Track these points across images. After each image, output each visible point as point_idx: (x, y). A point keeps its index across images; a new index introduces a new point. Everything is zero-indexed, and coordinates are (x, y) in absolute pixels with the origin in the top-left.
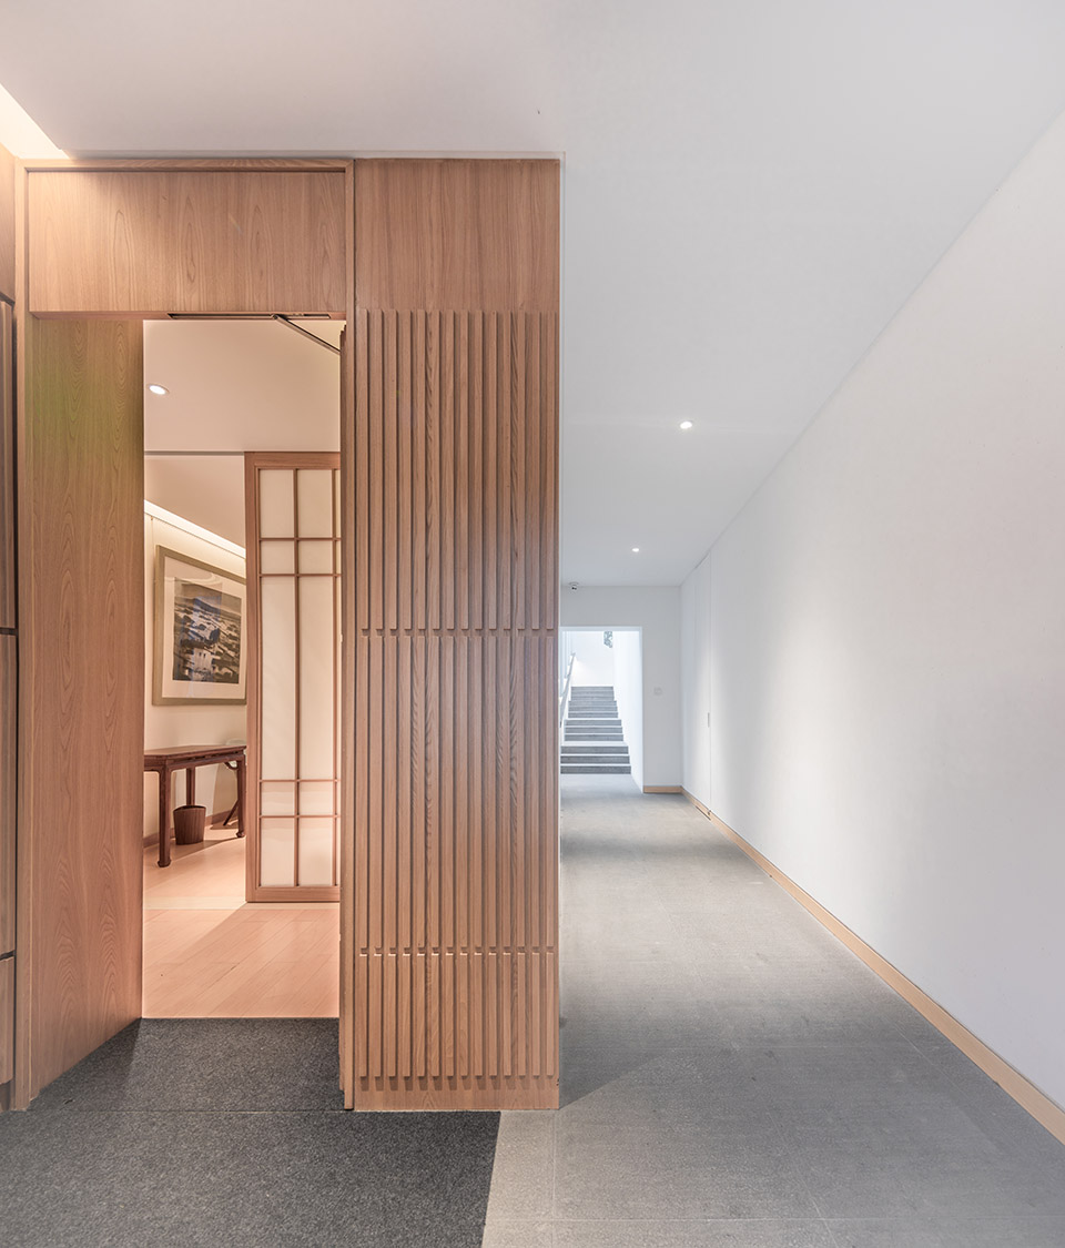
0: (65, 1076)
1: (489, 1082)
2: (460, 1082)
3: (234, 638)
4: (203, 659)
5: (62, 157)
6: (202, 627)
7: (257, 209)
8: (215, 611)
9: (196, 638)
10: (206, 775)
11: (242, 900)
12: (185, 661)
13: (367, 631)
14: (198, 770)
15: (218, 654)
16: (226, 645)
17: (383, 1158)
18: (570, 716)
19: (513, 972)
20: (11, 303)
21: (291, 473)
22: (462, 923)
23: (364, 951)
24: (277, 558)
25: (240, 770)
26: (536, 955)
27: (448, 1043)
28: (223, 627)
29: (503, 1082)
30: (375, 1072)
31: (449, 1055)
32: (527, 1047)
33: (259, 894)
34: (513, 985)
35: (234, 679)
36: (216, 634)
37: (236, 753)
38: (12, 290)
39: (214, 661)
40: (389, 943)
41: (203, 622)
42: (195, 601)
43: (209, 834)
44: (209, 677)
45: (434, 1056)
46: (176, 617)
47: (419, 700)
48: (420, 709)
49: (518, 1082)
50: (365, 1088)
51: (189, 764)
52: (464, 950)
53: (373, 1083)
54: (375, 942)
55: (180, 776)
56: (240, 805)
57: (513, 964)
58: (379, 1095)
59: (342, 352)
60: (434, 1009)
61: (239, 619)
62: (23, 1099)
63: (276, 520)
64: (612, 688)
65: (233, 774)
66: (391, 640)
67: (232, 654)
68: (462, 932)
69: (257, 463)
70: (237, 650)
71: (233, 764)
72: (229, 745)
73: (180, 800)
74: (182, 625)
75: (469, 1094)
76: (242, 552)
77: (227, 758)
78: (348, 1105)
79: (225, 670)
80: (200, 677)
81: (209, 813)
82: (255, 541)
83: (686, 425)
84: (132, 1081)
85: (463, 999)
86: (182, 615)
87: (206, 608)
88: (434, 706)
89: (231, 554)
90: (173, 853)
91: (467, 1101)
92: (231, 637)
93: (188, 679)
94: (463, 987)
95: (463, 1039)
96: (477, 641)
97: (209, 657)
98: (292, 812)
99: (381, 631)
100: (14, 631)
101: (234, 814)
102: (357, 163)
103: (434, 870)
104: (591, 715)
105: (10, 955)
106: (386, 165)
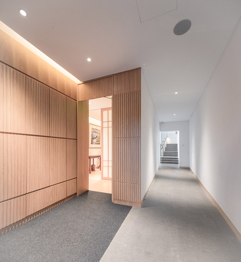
0: (81, 194)
1: (131, 202)
2: (127, 202)
3: (100, 137)
4: (95, 141)
5: (81, 82)
6: (95, 135)
7: (102, 84)
8: (97, 132)
9: (94, 137)
10: (96, 159)
11: (101, 179)
12: (93, 141)
13: (115, 138)
14: (95, 159)
15: (97, 140)
16: (98, 138)
17: (116, 208)
18: (165, 151)
19: (134, 187)
20: (76, 101)
21: (107, 111)
22: (127, 179)
23: (114, 182)
24: (105, 125)
25: (100, 159)
26: (137, 185)
27: (125, 196)
28: (98, 135)
29: (133, 203)
30: (116, 198)
31: (125, 197)
32: (136, 198)
33: (103, 178)
34: (134, 189)
35: (99, 144)
36: (97, 136)
37: (100, 156)
38: (77, 99)
39: (96, 141)
40: (118, 181)
41: (95, 134)
42: (94, 131)
43: (96, 170)
44: (96, 144)
45: (123, 197)
46: (91, 134)
47: (121, 147)
48: (121, 149)
49: (135, 203)
50: (115, 200)
51: (93, 158)
52: (127, 183)
53: (116, 200)
54: (116, 181)
55: (92, 159)
56: (100, 165)
57: (134, 186)
58: (116, 201)
59: (112, 99)
60: (123, 191)
61: (100, 134)
62: (78, 195)
63: (105, 119)
64: (177, 144)
65: (99, 160)
66: (118, 139)
67: (99, 139)
68: (127, 180)
69: (102, 110)
70: (100, 139)
71: (99, 158)
72: (99, 155)
73: (92, 164)
74: (92, 135)
75: (128, 203)
76: (100, 122)
77: (98, 157)
78: (113, 202)
79: (98, 142)
80: (95, 143)
81: (96, 166)
82: (102, 122)
83: (176, 93)
84: (88, 196)
85: (127, 190)
86: (92, 134)
87: (96, 132)
88: (123, 148)
89: (99, 123)
90: (91, 172)
91: (128, 204)
92: (99, 137)
93: (93, 144)
94: (127, 188)
95: (127, 195)
96: (129, 138)
97: (96, 140)
98: (108, 166)
99: (116, 138)
100: (76, 139)
101: (99, 167)
102: (113, 75)
103: (123, 171)
104: (171, 150)
105: (76, 178)
106: (117, 74)
